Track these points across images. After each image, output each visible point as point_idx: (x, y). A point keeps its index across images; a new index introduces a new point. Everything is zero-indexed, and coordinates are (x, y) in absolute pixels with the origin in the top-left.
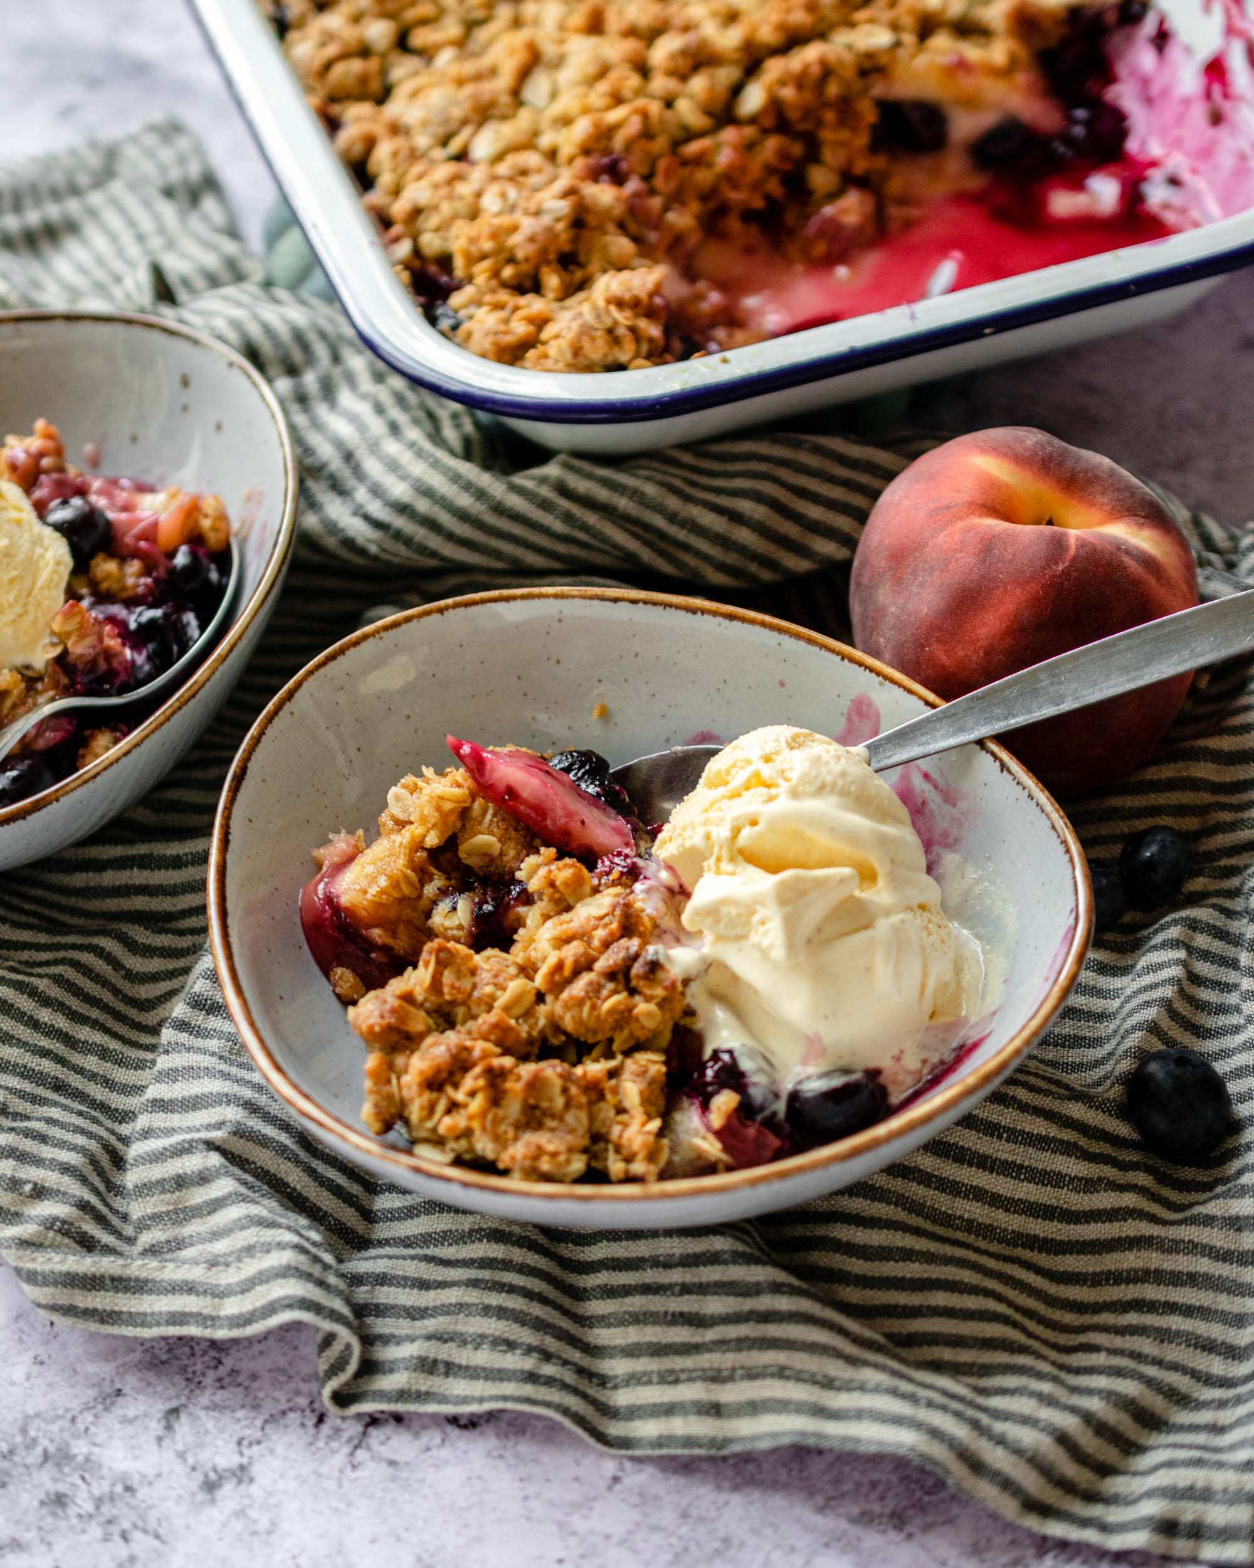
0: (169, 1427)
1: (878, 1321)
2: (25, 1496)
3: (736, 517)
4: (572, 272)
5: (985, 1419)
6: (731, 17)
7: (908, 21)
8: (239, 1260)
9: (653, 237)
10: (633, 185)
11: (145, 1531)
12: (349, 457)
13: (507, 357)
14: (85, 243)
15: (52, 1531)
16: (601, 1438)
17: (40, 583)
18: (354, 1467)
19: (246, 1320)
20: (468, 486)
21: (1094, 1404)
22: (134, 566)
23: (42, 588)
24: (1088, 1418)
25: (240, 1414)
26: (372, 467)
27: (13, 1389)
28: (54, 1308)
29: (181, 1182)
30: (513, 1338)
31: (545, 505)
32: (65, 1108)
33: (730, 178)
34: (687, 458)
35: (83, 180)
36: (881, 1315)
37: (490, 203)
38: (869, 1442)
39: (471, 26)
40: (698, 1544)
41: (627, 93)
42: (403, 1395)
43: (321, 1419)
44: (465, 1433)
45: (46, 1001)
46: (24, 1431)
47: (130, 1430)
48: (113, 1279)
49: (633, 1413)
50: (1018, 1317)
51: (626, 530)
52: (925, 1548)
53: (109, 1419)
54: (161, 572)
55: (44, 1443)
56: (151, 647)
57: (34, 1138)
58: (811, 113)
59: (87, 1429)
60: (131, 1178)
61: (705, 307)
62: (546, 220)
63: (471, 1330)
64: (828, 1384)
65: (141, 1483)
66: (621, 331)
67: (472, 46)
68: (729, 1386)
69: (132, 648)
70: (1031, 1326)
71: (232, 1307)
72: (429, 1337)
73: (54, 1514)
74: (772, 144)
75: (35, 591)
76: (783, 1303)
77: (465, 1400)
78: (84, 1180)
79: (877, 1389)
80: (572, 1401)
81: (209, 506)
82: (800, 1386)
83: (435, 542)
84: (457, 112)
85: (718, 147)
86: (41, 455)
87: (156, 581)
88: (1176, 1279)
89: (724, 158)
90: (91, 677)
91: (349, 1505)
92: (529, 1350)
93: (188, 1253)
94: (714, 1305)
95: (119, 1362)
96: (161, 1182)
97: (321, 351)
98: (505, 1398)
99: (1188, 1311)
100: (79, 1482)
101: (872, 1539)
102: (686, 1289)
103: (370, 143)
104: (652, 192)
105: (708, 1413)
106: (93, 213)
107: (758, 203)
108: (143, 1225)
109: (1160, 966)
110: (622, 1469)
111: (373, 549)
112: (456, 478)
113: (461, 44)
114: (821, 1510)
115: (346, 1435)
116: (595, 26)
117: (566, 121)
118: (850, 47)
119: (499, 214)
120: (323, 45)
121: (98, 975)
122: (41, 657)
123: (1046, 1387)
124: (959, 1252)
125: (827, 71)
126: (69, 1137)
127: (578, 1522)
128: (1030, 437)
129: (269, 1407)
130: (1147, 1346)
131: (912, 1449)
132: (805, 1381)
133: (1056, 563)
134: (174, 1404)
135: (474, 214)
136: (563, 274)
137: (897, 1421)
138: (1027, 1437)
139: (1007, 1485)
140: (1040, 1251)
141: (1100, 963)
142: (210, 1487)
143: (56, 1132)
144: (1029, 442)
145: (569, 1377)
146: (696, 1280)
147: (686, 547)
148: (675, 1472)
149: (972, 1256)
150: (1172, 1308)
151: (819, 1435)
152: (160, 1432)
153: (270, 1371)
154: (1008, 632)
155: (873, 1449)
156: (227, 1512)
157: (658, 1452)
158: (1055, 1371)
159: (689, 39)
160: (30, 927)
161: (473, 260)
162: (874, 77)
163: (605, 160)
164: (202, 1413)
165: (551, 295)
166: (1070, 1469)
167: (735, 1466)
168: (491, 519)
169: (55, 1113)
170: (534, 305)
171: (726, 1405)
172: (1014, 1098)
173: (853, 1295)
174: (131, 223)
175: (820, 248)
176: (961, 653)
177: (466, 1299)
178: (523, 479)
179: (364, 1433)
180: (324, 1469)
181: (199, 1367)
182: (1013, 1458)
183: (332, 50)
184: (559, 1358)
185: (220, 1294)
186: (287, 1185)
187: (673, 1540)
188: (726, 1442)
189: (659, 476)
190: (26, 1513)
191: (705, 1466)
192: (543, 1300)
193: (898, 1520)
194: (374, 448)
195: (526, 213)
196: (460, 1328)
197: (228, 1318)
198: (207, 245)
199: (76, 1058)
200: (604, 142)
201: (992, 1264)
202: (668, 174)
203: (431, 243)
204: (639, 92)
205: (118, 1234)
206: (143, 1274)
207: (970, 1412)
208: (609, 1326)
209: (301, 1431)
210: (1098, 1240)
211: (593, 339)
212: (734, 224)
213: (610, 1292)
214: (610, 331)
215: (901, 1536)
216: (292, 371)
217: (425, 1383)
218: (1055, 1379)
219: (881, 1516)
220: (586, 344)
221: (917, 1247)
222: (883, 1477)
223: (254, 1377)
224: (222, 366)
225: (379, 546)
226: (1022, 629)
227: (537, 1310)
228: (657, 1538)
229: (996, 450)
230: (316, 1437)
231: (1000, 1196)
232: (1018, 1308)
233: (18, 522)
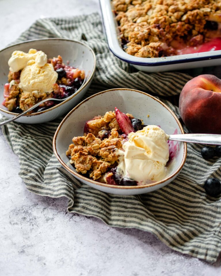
0: (43, 211)
1: (155, 213)
2: (20, 217)
3: (165, 84)
4: (147, 42)
5: (166, 229)
6: (184, 4)
7: (214, 8)
8: (58, 186)
9: (163, 38)
10: (161, 29)
11: (36, 225)
12: (106, 67)
13: (133, 54)
14: (78, 30)
15: (22, 223)
16: (108, 223)
17: (52, 79)
18: (69, 221)
19: (57, 195)
20: (123, 74)
21: (185, 230)
22: (69, 80)
23: (52, 81)
24: (183, 232)
25: (55, 210)
26: (109, 69)
27: (22, 201)
28: (29, 189)
29: (52, 174)
30: (98, 206)
31: (134, 78)
32: (38, 160)
33: (178, 30)
34: (160, 74)
35: (81, 20)
36: (155, 212)
37: (136, 29)
38: (146, 229)
39: (142, 2)
40: (119, 241)
41: (163, 14)
42: (79, 211)
43: (66, 213)
44: (88, 219)
45: (39, 144)
46: (22, 207)
47: (38, 210)
48: (39, 186)
49: (114, 220)
50: (177, 216)
51: (147, 84)
52: (154, 248)
53: (35, 208)
54: (72, 81)
55: (25, 210)
56: (69, 93)
57: (32, 164)
58: (194, 21)
59: (31, 209)
60: (45, 172)
61: (170, 51)
62: (144, 33)
63: (92, 204)
64: (142, 220)
65: (37, 218)
66: (150, 52)
67: (142, 5)
68: (127, 218)
69: (65, 92)
70: (179, 217)
71: (55, 193)
72: (85, 203)
73: (23, 220)
74: (186, 25)
75: (51, 81)
76: (139, 207)
77: (88, 214)
78: (38, 171)
79: (149, 222)
80: (104, 217)
81: (82, 72)
82: (138, 219)
83: (117, 82)
84: (136, 15)
85: (177, 25)
86: (58, 61)
87: (72, 83)
88: (205, 214)
89: (178, 27)
90: (57, 96)
91: (67, 226)
92: (100, 208)
93: (51, 184)
94: (129, 206)
95: (39, 200)
96: (49, 173)
97: (106, 50)
98: (93, 215)
99: (206, 219)
100: (28, 216)
101: (146, 245)
102: (125, 202)
103: (121, 18)
104: (164, 31)
105: (123, 222)
106: (80, 26)
107: (183, 35)
108: (45, 179)
109: (217, 165)
110: (110, 228)
111: (107, 82)
112: (121, 72)
113: (140, 4)
114: (139, 240)
115: (70, 216)
116: (161, 3)
117: (153, 18)
118: (203, 11)
119: (137, 31)
120: (118, 2)
121: (49, 142)
122: (50, 91)
123: (178, 227)
124: (171, 205)
125: (198, 14)
126: (37, 165)
127: (101, 235)
128: (211, 76)
129: (59, 210)
130: (198, 224)
131: (152, 232)
132: (139, 219)
133: (209, 97)
134: (45, 207)
135: (133, 31)
136: (145, 42)
137: (151, 227)
138: (172, 233)
139: (167, 240)
140: (185, 207)
141: (208, 164)
142: (47, 220)
143: (36, 164)
144: (211, 77)
145: (105, 213)
146: (127, 201)
147: (157, 88)
148: (118, 230)
149: (173, 206)
150: (203, 218)
151: (138, 227)
152: (42, 211)
153: (61, 205)
154: (200, 107)
155: (146, 231)
156: (49, 224)
157: (115, 227)
158: (180, 225)
159: (176, 7)
160: (41, 133)
161: (131, 38)
162: (206, 16)
163: (158, 25)
164: (49, 209)
165: (142, 45)
166: (179, 240)
167: (128, 231)
168: (126, 80)
169: (36, 161)
170: (139, 46)
171: (127, 221)
172: (185, 182)
173: (152, 208)
174: (86, 28)
175: (192, 44)
176: (192, 109)
177: (92, 199)
178: (132, 74)
179: (72, 216)
180: (65, 221)
181: (50, 203)
182: (169, 236)
183: (119, 3)
184: (104, 210)
185: (54, 191)
186: (69, 177)
187: (115, 240)
188: (125, 226)
189: (154, 76)
190: (19, 219)
191: (123, 230)
192: (104, 201)
193: (151, 243)
194: (110, 66)
195: (141, 32)
196: (90, 203)
197: (54, 195)
198: (96, 33)
199: (42, 154)
200: (158, 22)
201: (176, 207)
202: (168, 28)
203: (126, 35)
204: (165, 15)
205: (42, 181)
206: (43, 186)
207: (163, 228)
208: (113, 206)
209: (63, 214)
210: (194, 206)
211: (145, 52)
212: (178, 38)
213: (115, 201)
214: (149, 52)
215: (151, 246)
216: (101, 53)
217: (82, 210)
218: (180, 226)
219: (148, 242)
220: (144, 53)
221: (164, 203)
222: (150, 236)
223: (58, 205)
224: (89, 50)
225: (108, 82)
226: (202, 107)
227: (102, 202)
228: (113, 239)
229: (205, 78)
230: (65, 216)
231: (180, 197)
232: (178, 215)
233: (50, 70)
